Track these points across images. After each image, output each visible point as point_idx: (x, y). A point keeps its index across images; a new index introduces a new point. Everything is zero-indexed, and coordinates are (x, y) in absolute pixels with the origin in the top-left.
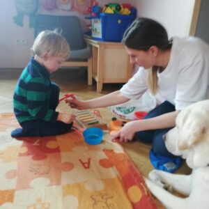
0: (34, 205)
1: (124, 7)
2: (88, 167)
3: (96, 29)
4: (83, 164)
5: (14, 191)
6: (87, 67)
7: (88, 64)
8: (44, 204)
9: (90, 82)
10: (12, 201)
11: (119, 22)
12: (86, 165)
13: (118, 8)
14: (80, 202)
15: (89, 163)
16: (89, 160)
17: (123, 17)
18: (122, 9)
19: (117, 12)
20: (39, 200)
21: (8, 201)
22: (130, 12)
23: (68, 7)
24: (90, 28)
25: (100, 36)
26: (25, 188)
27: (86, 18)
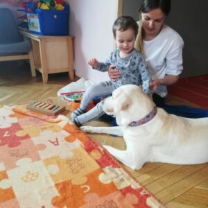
0: (27, 176)
1: (58, 3)
2: (58, 144)
3: (33, 24)
4: (53, 143)
5: (5, 171)
6: (29, 60)
7: (30, 57)
8: (33, 174)
9: (34, 74)
10: (7, 178)
11: (55, 17)
12: (56, 143)
13: (52, 5)
14: (59, 167)
15: (57, 141)
16: (57, 139)
17: (58, 13)
18: (56, 5)
19: (52, 8)
20: (29, 172)
21: (4, 178)
22: (63, 8)
24: (26, 21)
25: (39, 30)
26: (14, 168)
27: (18, 10)
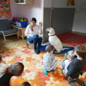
3: (18, 25)
6: (17, 34)
13: (24, 20)
17: (25, 22)
23: (4, 17)
25: (21, 26)
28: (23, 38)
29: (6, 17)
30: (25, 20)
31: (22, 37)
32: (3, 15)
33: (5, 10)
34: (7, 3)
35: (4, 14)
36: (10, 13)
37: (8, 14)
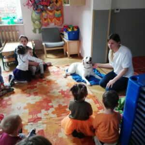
3: (66, 35)
7: (64, 48)
9: (65, 54)
13: (73, 29)
17: (75, 32)
23: (53, 24)
25: (68, 38)
28: (68, 56)
29: (55, 24)
30: (76, 30)
31: (67, 53)
32: (51, 21)
33: (54, 15)
34: (58, 4)
35: (53, 20)
36: (61, 19)
37: (59, 20)
